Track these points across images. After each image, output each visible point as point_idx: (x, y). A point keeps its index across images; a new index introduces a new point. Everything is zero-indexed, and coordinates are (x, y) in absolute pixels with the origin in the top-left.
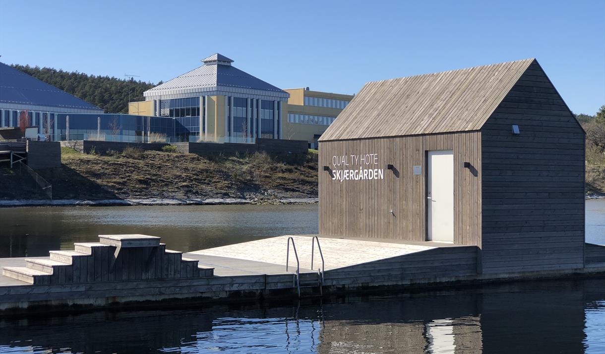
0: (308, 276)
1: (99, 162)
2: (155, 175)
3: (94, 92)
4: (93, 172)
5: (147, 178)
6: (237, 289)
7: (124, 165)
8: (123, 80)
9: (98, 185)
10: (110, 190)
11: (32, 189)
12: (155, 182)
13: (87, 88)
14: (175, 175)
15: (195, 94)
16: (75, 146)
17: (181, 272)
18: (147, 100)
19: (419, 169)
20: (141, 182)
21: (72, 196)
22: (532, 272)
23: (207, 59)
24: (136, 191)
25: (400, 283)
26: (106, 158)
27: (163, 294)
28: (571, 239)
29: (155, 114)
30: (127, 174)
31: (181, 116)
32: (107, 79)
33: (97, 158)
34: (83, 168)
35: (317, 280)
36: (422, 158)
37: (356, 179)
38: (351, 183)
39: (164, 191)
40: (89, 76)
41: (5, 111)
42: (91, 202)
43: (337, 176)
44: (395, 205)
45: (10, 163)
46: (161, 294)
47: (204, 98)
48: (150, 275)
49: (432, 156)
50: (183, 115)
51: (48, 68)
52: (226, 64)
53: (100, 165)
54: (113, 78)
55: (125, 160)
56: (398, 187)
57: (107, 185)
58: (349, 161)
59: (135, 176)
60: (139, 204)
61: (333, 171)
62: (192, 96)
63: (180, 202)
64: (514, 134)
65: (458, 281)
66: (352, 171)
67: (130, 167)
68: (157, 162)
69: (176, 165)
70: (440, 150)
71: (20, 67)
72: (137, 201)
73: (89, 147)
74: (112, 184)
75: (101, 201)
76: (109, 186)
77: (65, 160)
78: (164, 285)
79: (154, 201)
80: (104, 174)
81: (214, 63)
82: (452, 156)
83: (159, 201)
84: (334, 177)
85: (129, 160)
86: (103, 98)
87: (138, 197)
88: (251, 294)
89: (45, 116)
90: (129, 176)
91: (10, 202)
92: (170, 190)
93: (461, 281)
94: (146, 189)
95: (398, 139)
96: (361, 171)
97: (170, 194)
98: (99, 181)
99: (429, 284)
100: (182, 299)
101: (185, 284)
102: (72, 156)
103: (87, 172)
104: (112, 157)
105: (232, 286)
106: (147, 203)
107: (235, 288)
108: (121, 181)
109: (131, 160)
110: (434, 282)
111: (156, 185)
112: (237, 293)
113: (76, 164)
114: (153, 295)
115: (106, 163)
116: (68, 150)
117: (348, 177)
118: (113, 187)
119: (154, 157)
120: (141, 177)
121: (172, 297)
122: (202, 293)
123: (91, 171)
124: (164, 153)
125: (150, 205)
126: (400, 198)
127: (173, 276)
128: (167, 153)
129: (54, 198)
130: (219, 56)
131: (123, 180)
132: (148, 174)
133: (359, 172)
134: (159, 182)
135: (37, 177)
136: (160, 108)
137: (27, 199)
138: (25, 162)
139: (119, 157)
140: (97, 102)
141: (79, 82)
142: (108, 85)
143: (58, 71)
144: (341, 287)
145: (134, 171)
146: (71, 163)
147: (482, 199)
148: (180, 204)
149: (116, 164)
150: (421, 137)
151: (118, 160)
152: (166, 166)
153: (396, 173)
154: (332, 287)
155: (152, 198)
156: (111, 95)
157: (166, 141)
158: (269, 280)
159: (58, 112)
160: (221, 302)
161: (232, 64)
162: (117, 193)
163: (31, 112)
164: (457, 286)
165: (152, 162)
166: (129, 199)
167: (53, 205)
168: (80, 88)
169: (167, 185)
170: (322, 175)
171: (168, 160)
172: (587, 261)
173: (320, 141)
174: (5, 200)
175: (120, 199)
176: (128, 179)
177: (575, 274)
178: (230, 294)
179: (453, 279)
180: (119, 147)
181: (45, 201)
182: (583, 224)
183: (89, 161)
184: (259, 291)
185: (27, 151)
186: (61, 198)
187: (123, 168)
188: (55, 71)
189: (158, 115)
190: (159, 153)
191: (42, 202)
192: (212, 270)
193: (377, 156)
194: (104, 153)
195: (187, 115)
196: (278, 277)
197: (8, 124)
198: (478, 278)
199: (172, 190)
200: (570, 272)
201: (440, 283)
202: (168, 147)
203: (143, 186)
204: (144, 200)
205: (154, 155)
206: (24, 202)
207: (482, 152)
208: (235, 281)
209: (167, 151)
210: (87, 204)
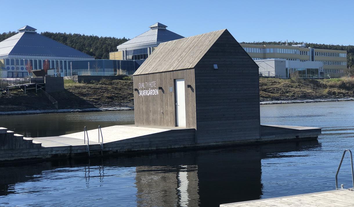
0: (95, 146)
1: (86, 87)
2: (117, 94)
3: (102, 46)
4: (82, 93)
5: (112, 96)
6: (55, 153)
7: (100, 88)
8: (119, 39)
9: (84, 100)
10: (91, 103)
11: (47, 104)
12: (117, 98)
13: (98, 44)
14: (129, 93)
15: (145, 46)
16: (73, 79)
17: (23, 145)
18: (119, 51)
19: (171, 89)
20: (108, 98)
21: (69, 107)
22: (230, 141)
23: (152, 26)
24: (106, 103)
25: (150, 149)
26: (90, 85)
27: (14, 157)
28: (251, 124)
29: (124, 58)
30: (101, 94)
31: (138, 59)
32: (110, 38)
33: (85, 85)
34: (77, 91)
35: (101, 148)
36: (173, 83)
37: (148, 95)
38: (146, 97)
39: (122, 102)
40: (100, 37)
41: (39, 60)
42: (79, 110)
43: (141, 94)
44: (163, 108)
45: (36, 90)
46: (13, 157)
47: (150, 48)
48: (6, 147)
49: (177, 82)
50: (139, 59)
51: (76, 34)
52: (163, 28)
53: (86, 89)
54: (113, 38)
55: (100, 86)
56: (164, 99)
57: (89, 100)
58: (145, 86)
59: (106, 95)
60: (107, 110)
61: (139, 91)
62: (144, 47)
63: (131, 109)
64: (214, 69)
65: (185, 147)
66: (146, 91)
67: (103, 89)
68: (119, 86)
69: (130, 87)
70: (179, 79)
71: (61, 34)
72: (106, 108)
73: (81, 79)
74: (92, 99)
75: (85, 110)
76: (91, 101)
77: (66, 87)
78: (14, 152)
79: (115, 108)
80: (88, 94)
81: (156, 28)
82: (184, 81)
83: (118, 108)
84: (139, 94)
85: (103, 86)
86: (107, 49)
87: (107, 106)
88: (64, 156)
89: (61, 62)
90: (102, 95)
91: (34, 111)
92: (125, 102)
93: (187, 147)
94: (111, 101)
95: (163, 74)
96: (150, 91)
97: (125, 104)
98: (85, 98)
99: (168, 149)
100: (25, 159)
101: (25, 151)
102: (71, 85)
103: (78, 93)
104: (94, 84)
105: (52, 152)
106: (111, 109)
107: (54, 153)
108: (98, 97)
109: (104, 86)
110: (171, 148)
111: (117, 99)
112: (56, 155)
113: (73, 89)
114: (9, 157)
115: (90, 88)
116: (68, 81)
117: (145, 94)
118: (93, 101)
119: (118, 83)
120: (109, 95)
121: (19, 158)
122: (36, 156)
123: (80, 93)
124: (124, 81)
125: (113, 110)
126: (165, 105)
127: (19, 148)
128: (125, 81)
129: (59, 108)
130: (159, 23)
131: (99, 97)
132: (113, 93)
133: (149, 91)
134: (118, 97)
135: (50, 97)
136: (126, 55)
137: (44, 109)
138: (44, 89)
139: (97, 84)
140: (104, 52)
141: (94, 41)
142: (110, 42)
143: (82, 35)
144: (115, 151)
145: (105, 92)
146: (70, 89)
147: (196, 104)
148: (130, 110)
149: (95, 88)
150: (172, 72)
151: (97, 86)
152: (124, 88)
153: (163, 91)
154: (110, 151)
155: (114, 106)
156: (112, 47)
157: (126, 74)
158: (73, 148)
159: (68, 60)
160: (47, 160)
161: (167, 28)
162: (95, 105)
163: (53, 61)
164: (184, 150)
165: (116, 86)
166: (101, 107)
167: (59, 112)
168: (94, 44)
169: (123, 99)
170: (135, 93)
171: (125, 85)
172: (262, 135)
173: (134, 76)
174: (32, 110)
175: (97, 108)
176: (102, 97)
177: (257, 142)
178: (52, 156)
179: (182, 146)
180: (97, 79)
181: (54, 110)
182: (259, 115)
183: (80, 87)
184: (69, 154)
185: (45, 83)
186: (63, 108)
187: (99, 90)
188: (80, 35)
189: (125, 59)
190: (121, 81)
191: (52, 111)
192: (40, 144)
193: (156, 83)
194: (89, 82)
195: (141, 58)
196: (78, 147)
197: (36, 68)
198: (197, 145)
199: (126, 102)
200: (254, 141)
201: (174, 148)
202: (126, 77)
203: (110, 100)
204: (110, 108)
205: (117, 82)
206: (43, 111)
207: (195, 79)
208: (53, 149)
209: (125, 80)
210: (77, 111)
